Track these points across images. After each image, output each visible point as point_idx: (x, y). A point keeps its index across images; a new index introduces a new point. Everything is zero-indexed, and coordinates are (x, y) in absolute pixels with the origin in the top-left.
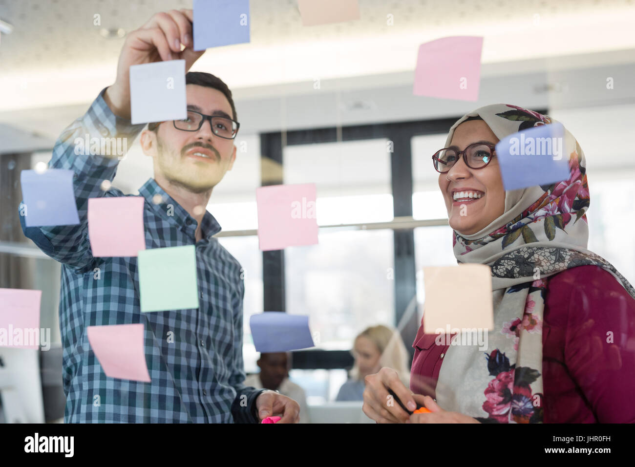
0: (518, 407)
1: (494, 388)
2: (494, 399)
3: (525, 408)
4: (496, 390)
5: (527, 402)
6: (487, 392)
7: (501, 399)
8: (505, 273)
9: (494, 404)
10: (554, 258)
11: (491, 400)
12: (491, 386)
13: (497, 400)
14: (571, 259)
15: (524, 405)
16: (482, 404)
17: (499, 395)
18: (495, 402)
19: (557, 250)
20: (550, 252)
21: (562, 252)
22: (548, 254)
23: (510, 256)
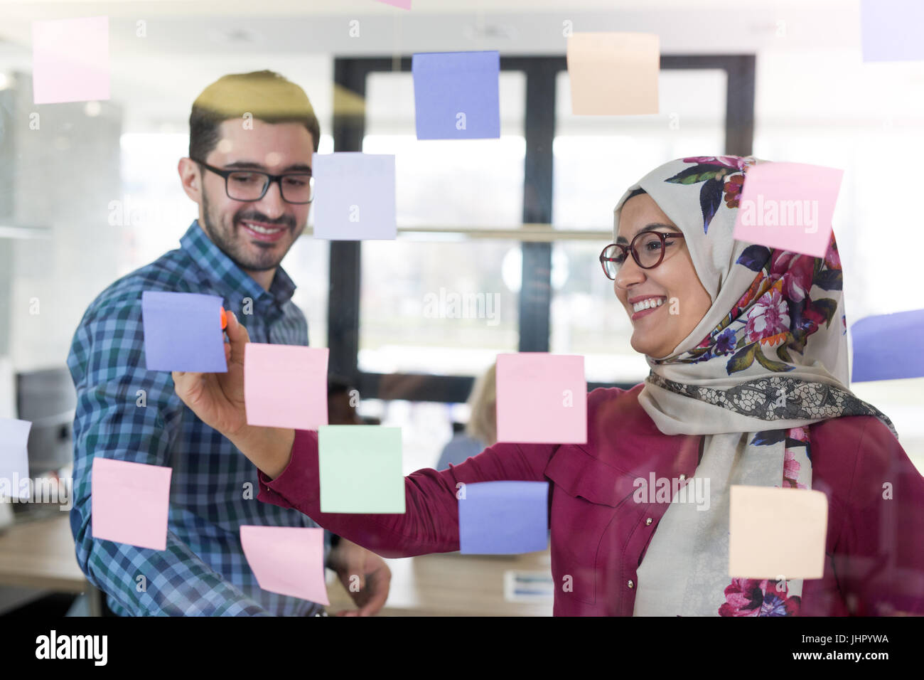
0: (766, 611)
1: (739, 586)
2: (737, 601)
3: (775, 613)
4: (742, 590)
5: (779, 605)
6: (729, 591)
7: (747, 602)
8: (754, 407)
9: (736, 608)
10: (820, 397)
11: (733, 603)
12: (736, 583)
13: (741, 603)
14: (845, 403)
15: (774, 609)
16: (720, 607)
17: (744, 597)
18: (738, 605)
19: (823, 386)
20: (816, 389)
21: (832, 391)
22: (813, 391)
23: (757, 386)
